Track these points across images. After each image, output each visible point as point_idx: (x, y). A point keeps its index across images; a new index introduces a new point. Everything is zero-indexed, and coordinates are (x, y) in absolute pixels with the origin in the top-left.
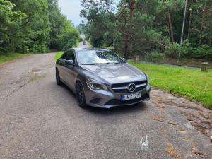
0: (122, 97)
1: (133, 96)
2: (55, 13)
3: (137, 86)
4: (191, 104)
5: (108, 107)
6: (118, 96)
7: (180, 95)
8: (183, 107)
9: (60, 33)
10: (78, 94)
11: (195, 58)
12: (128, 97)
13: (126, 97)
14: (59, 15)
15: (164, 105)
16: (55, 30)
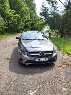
0: (35, 59)
1: (42, 60)
3: (45, 54)
5: (27, 64)
6: (33, 59)
9: (36, 24)
12: (39, 60)
13: (37, 60)
14: (36, 16)
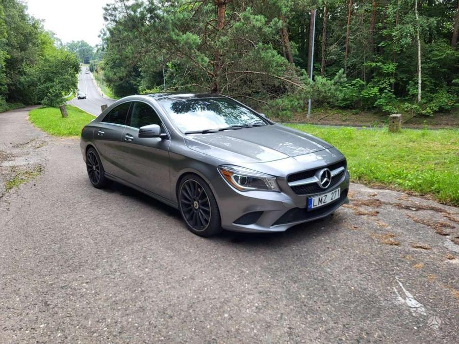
1: (329, 198)
2: (13, 12)
3: (333, 174)
4: (417, 201)
7: (383, 184)
8: (407, 208)
9: (32, 63)
10: (189, 206)
11: (340, 108)
12: (320, 201)
13: (316, 202)
14: (23, 17)
15: (370, 209)
16: (17, 54)
